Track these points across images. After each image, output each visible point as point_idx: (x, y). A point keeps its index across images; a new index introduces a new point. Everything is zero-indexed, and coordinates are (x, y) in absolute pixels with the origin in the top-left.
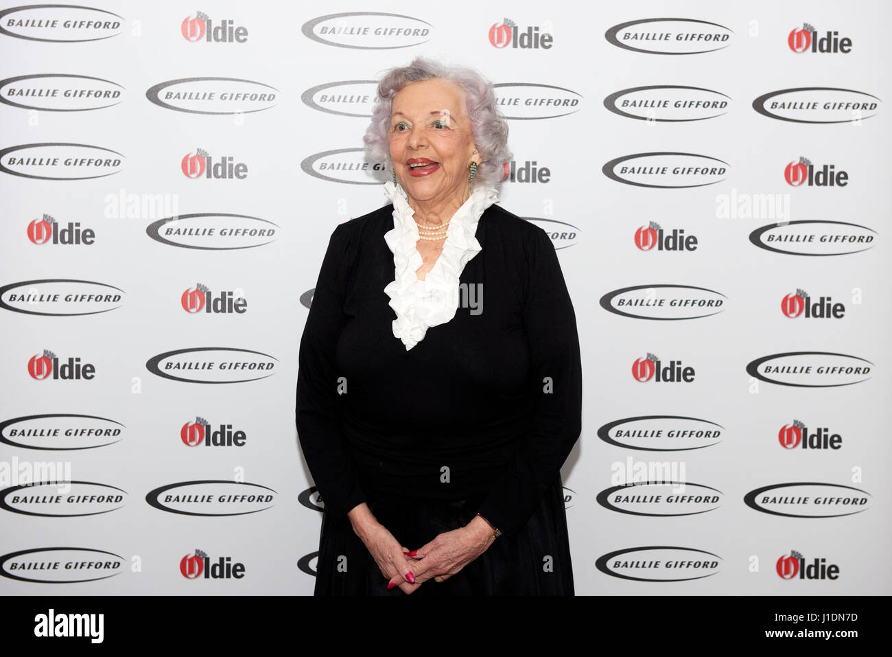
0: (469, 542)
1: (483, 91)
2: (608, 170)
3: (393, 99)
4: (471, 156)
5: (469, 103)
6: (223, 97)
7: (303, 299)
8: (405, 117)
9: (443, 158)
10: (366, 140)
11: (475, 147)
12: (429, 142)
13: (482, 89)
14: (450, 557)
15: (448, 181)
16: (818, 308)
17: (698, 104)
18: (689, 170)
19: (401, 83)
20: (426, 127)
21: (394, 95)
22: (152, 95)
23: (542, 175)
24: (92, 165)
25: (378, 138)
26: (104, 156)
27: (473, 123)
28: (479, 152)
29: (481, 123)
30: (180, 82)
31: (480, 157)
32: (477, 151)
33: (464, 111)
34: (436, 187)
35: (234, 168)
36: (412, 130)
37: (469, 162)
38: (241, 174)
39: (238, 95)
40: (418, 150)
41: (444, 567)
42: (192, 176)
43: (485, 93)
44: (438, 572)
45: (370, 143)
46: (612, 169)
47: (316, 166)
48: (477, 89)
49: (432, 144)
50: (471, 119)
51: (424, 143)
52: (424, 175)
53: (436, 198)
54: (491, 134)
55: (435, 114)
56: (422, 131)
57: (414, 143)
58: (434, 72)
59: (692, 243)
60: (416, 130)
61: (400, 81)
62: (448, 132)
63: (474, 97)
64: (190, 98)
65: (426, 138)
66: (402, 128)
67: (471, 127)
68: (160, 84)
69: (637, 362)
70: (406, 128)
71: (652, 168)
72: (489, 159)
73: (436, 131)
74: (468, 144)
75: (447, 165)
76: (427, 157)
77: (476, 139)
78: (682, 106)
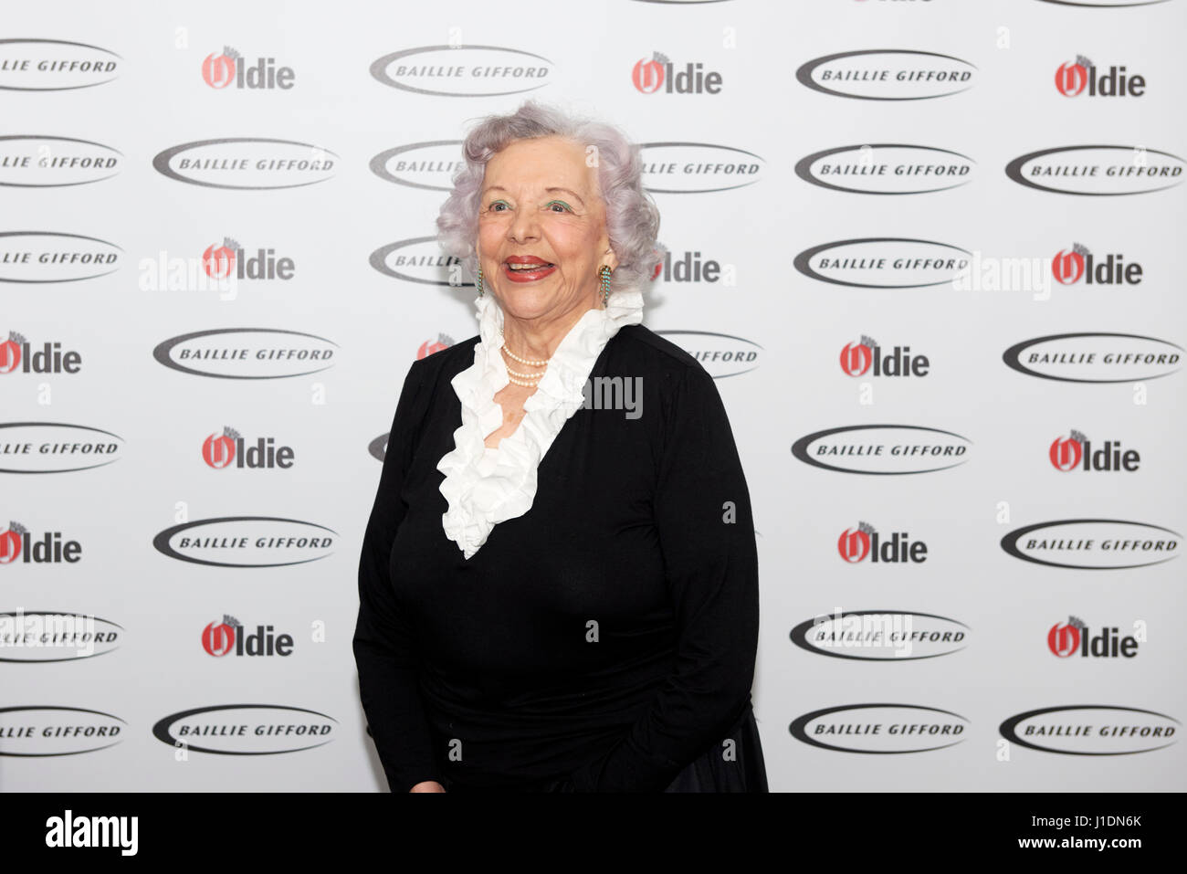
1: (627, 161)
2: (802, 263)
3: (486, 163)
4: (602, 257)
5: (604, 176)
6: (260, 165)
7: (374, 448)
9: (561, 257)
10: (440, 223)
11: (608, 243)
12: (541, 231)
13: (624, 156)
15: (565, 291)
16: (1102, 457)
17: (928, 170)
18: (917, 263)
19: (504, 140)
20: (539, 208)
21: (490, 157)
22: (161, 163)
23: (709, 271)
24: (78, 261)
25: (460, 221)
26: (94, 249)
27: (609, 207)
28: (615, 252)
29: (621, 207)
30: (201, 145)
31: (616, 259)
32: (611, 250)
33: (596, 188)
34: (546, 300)
35: (276, 264)
36: (516, 211)
37: (599, 266)
38: (286, 273)
39: (281, 162)
40: (525, 243)
43: (630, 163)
46: (808, 261)
48: (617, 156)
49: (545, 234)
50: (605, 201)
51: (535, 233)
52: (529, 280)
53: (546, 315)
54: (635, 226)
55: (553, 192)
56: (532, 216)
57: (520, 232)
58: (552, 126)
59: (921, 366)
60: (524, 214)
61: (501, 136)
62: (571, 217)
63: (611, 168)
64: (214, 167)
65: (538, 225)
66: (500, 208)
67: (606, 213)
68: (173, 148)
70: (506, 208)
71: (863, 261)
72: (630, 262)
73: (553, 214)
74: (599, 238)
75: (567, 269)
76: (538, 255)
77: (612, 230)
78: (905, 173)
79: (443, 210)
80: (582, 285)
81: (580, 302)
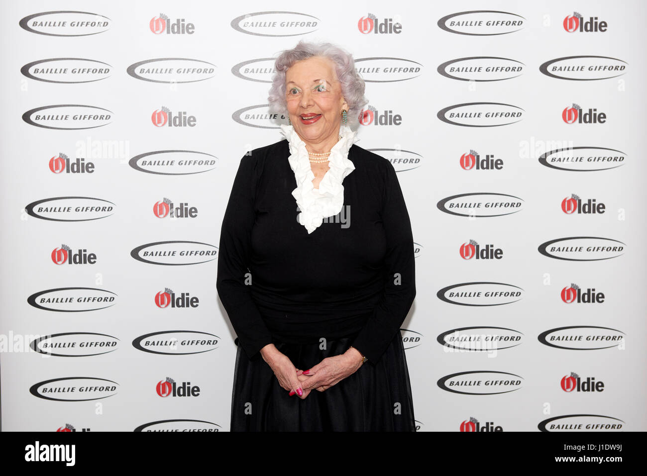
0: (347, 364)
1: (347, 62)
2: (441, 115)
3: (286, 72)
4: (342, 106)
5: (338, 71)
6: (178, 71)
8: (296, 85)
9: (324, 111)
10: (270, 99)
11: (344, 100)
12: (315, 102)
13: (346, 60)
14: (333, 375)
15: (327, 125)
16: (587, 207)
17: (502, 69)
18: (497, 115)
19: (292, 62)
20: (311, 91)
21: (287, 69)
22: (131, 71)
23: (396, 120)
24: (92, 119)
25: (278, 97)
26: (99, 113)
27: (342, 85)
28: (347, 103)
29: (347, 84)
30: (150, 62)
31: (348, 106)
32: (346, 102)
33: (335, 77)
34: (320, 130)
35: (187, 119)
36: (302, 93)
37: (341, 110)
38: (192, 123)
39: (189, 69)
40: (308, 108)
41: (328, 380)
42: (158, 125)
43: (348, 63)
44: (323, 383)
45: (273, 102)
46: (444, 114)
47: (242, 117)
48: (343, 61)
49: (316, 103)
50: (340, 82)
51: (312, 103)
52: (311, 123)
53: (321, 137)
54: (354, 90)
55: (317, 82)
56: (309, 95)
57: (305, 104)
58: (312, 52)
59: (499, 164)
60: (305, 94)
61: (291, 60)
62: (326, 93)
63: (341, 67)
64: (156, 72)
65: (312, 99)
66: (295, 92)
67: (341, 87)
68: (136, 64)
69: (463, 247)
70: (298, 92)
71: (471, 114)
72: (354, 107)
73: (318, 93)
74: (340, 98)
75: (327, 116)
76: (314, 112)
77: (345, 95)
78: (491, 71)
79: (270, 93)
80: (335, 121)
81: (335, 128)
